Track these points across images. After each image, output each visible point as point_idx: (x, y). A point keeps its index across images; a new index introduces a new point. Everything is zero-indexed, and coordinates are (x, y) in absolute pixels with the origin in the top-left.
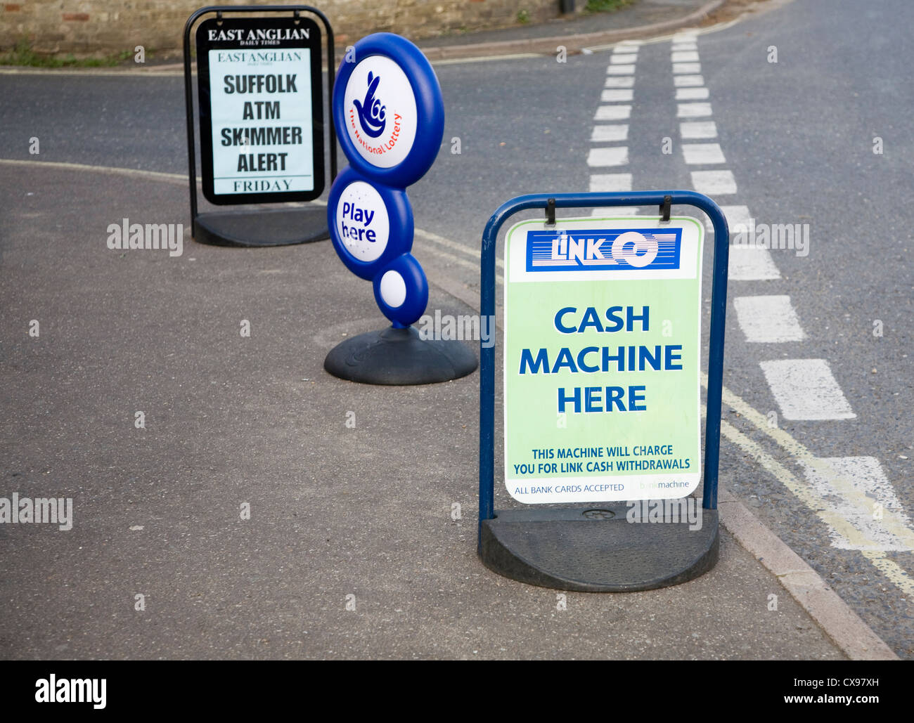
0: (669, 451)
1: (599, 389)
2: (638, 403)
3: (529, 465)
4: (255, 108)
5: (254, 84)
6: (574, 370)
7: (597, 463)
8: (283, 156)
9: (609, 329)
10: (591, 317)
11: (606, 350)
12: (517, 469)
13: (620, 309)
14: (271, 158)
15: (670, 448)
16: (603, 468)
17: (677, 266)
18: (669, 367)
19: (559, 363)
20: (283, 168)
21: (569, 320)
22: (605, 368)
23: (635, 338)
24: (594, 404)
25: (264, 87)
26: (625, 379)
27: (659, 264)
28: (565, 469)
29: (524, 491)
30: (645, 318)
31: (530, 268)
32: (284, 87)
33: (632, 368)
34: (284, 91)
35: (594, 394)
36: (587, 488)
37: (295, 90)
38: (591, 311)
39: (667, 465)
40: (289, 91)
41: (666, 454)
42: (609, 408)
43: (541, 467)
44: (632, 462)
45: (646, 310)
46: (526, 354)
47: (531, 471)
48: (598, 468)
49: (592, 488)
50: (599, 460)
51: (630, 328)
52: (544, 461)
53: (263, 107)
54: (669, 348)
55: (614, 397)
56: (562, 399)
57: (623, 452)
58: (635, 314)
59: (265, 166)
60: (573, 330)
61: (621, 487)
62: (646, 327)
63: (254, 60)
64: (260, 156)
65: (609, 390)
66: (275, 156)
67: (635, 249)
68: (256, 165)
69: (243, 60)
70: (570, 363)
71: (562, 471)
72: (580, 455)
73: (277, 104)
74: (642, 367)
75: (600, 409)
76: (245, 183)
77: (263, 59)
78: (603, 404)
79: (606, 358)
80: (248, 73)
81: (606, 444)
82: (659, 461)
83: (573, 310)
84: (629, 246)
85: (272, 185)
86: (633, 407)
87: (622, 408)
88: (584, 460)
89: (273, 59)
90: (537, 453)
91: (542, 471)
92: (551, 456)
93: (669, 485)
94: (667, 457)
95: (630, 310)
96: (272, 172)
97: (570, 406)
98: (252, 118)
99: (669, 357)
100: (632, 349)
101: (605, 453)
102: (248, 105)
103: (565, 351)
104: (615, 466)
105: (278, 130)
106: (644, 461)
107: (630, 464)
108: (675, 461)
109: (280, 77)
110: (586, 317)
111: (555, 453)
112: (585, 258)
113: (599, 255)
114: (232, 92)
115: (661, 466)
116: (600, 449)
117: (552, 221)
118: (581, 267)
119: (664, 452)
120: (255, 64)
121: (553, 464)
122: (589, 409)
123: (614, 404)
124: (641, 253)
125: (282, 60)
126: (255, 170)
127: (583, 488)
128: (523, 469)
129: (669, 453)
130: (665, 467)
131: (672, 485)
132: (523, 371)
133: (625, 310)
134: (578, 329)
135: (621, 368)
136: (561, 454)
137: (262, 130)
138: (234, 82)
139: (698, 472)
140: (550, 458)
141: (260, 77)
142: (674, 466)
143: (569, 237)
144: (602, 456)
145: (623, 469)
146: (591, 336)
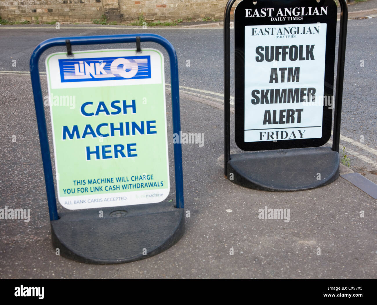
0: (152, 178)
1: (110, 146)
2: (132, 153)
3: (72, 189)
4: (279, 73)
5: (280, 53)
6: (95, 136)
7: (110, 186)
8: (300, 111)
9: (113, 113)
10: (102, 106)
11: (112, 125)
12: (65, 191)
13: (118, 102)
14: (290, 113)
15: (152, 176)
16: (114, 189)
17: (150, 77)
18: (149, 132)
19: (85, 133)
20: (299, 121)
21: (88, 109)
22: (113, 134)
23: (129, 117)
24: (107, 154)
25: (287, 56)
26: (124, 140)
27: (139, 76)
28: (92, 190)
29: (70, 203)
30: (134, 106)
31: (63, 80)
32: (304, 55)
33: (128, 133)
34: (303, 59)
35: (107, 149)
36: (106, 200)
37: (313, 58)
38: (102, 103)
39: (151, 185)
40: (307, 59)
41: (149, 179)
42: (116, 156)
43: (79, 189)
44: (131, 185)
45: (134, 102)
46: (66, 129)
47: (73, 192)
48: (111, 189)
49: (109, 200)
50: (112, 185)
51: (125, 112)
52: (80, 186)
53: (286, 72)
54: (148, 123)
55: (118, 150)
56: (89, 153)
57: (126, 180)
58: (127, 104)
59: (285, 119)
60: (92, 114)
61: (125, 198)
62: (134, 111)
63: (281, 34)
64: (282, 112)
65: (116, 146)
66: (293, 111)
67: (125, 68)
68: (278, 119)
69: (272, 34)
70: (92, 133)
71: (91, 191)
72: (101, 182)
73: (297, 69)
74: (134, 133)
75: (111, 157)
76: (268, 133)
77: (288, 33)
78: (113, 154)
79: (113, 129)
80: (275, 45)
81: (115, 176)
82: (146, 183)
83: (91, 103)
84: (121, 66)
85: (290, 134)
86: (130, 155)
87: (123, 155)
88: (103, 185)
89: (297, 33)
90: (76, 182)
91: (80, 192)
92: (84, 183)
93: (152, 196)
94: (150, 181)
95: (124, 102)
96: (290, 125)
97: (93, 156)
98: (277, 81)
99: (149, 127)
100: (127, 124)
101: (115, 180)
102: (274, 70)
103: (88, 126)
104: (121, 187)
105: (297, 90)
106: (137, 184)
107: (129, 186)
108: (155, 183)
109: (301, 47)
110: (99, 107)
111: (87, 182)
112: (96, 74)
113: (104, 72)
114: (262, 60)
115: (147, 186)
116: (112, 178)
117: (70, 53)
118: (93, 79)
119: (149, 178)
120: (281, 37)
121: (86, 188)
122: (104, 157)
123: (119, 154)
124: (128, 70)
125: (304, 33)
126: (277, 123)
127: (103, 200)
128: (68, 191)
129: (151, 179)
130: (150, 186)
131: (154, 196)
132: (64, 138)
133: (122, 103)
134: (95, 113)
135: (122, 134)
136: (90, 182)
137: (284, 91)
138: (264, 52)
139: (168, 188)
140: (84, 184)
141: (285, 47)
142: (154, 185)
143: (84, 62)
144: (113, 182)
145: (126, 188)
146: (103, 117)
